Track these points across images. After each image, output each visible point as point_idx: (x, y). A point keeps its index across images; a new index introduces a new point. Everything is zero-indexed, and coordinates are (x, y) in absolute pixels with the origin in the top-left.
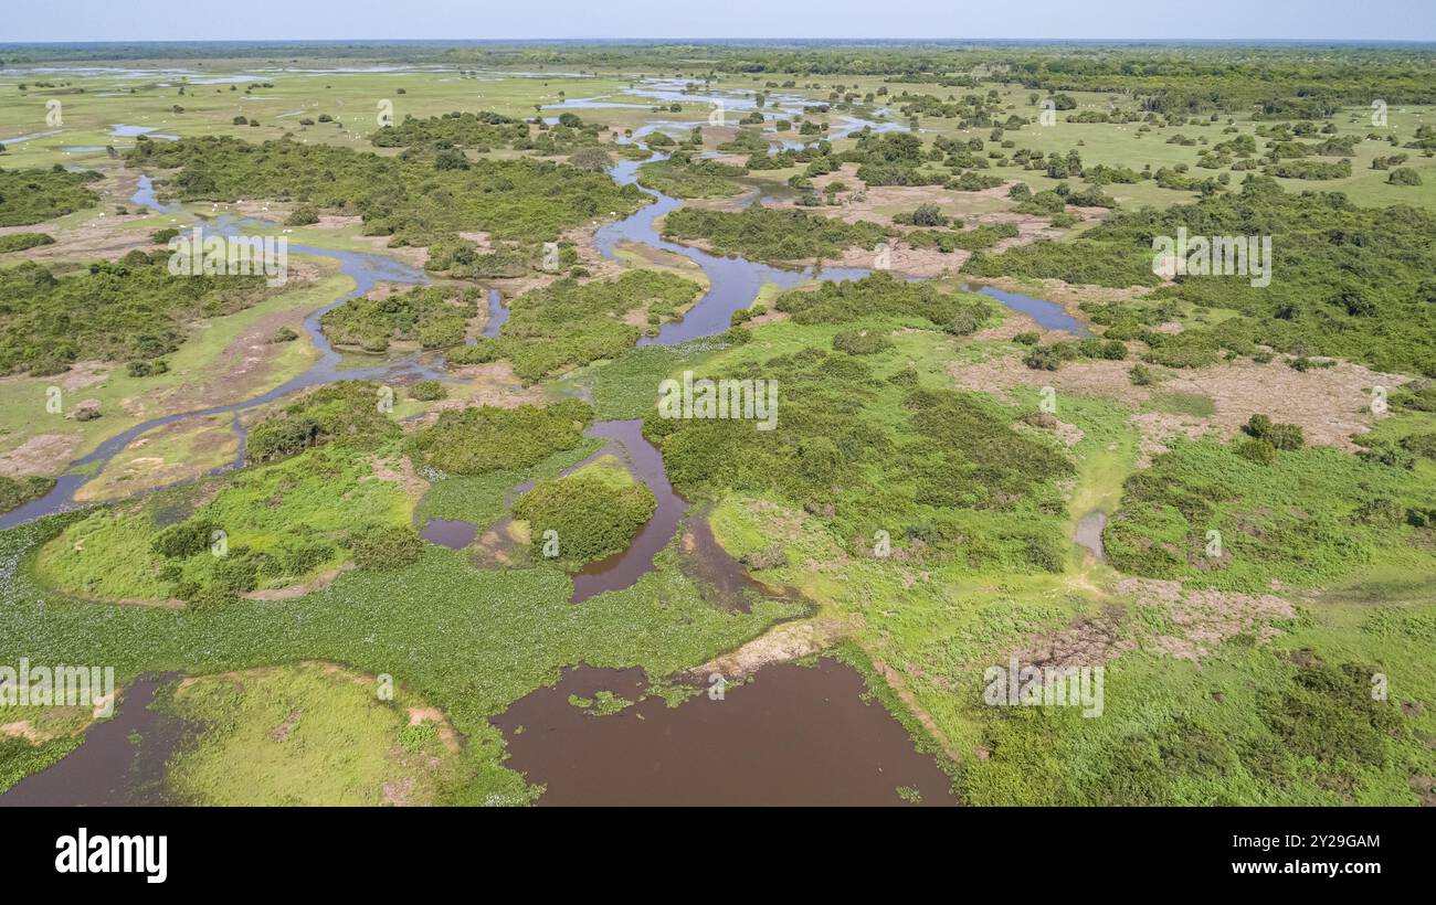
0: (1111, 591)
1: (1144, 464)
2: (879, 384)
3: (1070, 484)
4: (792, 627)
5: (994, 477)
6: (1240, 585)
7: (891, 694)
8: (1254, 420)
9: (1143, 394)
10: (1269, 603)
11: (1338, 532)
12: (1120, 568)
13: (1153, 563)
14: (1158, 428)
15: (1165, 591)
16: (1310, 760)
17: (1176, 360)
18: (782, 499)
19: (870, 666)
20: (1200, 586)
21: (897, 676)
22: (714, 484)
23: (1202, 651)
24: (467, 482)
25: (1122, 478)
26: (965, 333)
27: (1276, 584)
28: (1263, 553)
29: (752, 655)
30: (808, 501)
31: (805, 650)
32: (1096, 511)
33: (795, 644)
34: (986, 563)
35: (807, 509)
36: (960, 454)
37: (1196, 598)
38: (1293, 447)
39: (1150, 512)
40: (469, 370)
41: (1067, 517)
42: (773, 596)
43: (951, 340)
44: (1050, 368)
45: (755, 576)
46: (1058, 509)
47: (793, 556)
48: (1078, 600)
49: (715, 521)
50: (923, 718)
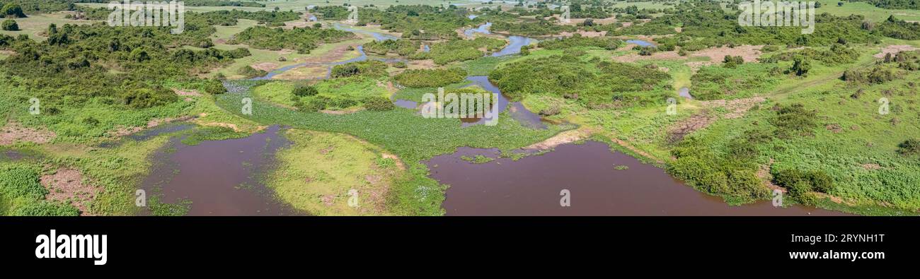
0: (701, 106)
1: (695, 73)
2: (585, 63)
3: (672, 82)
4: (569, 132)
5: (641, 81)
6: (745, 96)
7: (624, 148)
8: (726, 57)
9: (685, 58)
10: (756, 99)
11: (768, 79)
12: (702, 99)
13: (712, 96)
14: (695, 66)
15: (720, 103)
16: (795, 131)
17: (693, 49)
18: (554, 95)
19: (610, 141)
20: (731, 99)
21: (624, 142)
22: (522, 92)
23: (743, 115)
24: (414, 90)
25: (689, 77)
26: (614, 49)
27: (756, 94)
28: (748, 87)
29: (552, 142)
30: (566, 94)
31: (577, 139)
32: (683, 87)
33: (572, 137)
34: (648, 104)
35: (566, 97)
36: (625, 77)
37: (732, 102)
38: (741, 63)
39: (704, 84)
40: (417, 61)
41: (674, 89)
42: (557, 124)
43: (609, 52)
44: (649, 54)
45: (547, 118)
46: (670, 87)
47: (563, 111)
48: (690, 111)
49: (524, 103)
50: (642, 153)
